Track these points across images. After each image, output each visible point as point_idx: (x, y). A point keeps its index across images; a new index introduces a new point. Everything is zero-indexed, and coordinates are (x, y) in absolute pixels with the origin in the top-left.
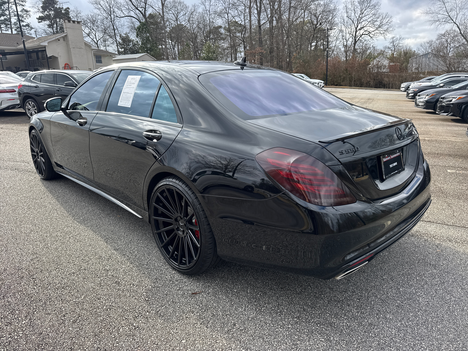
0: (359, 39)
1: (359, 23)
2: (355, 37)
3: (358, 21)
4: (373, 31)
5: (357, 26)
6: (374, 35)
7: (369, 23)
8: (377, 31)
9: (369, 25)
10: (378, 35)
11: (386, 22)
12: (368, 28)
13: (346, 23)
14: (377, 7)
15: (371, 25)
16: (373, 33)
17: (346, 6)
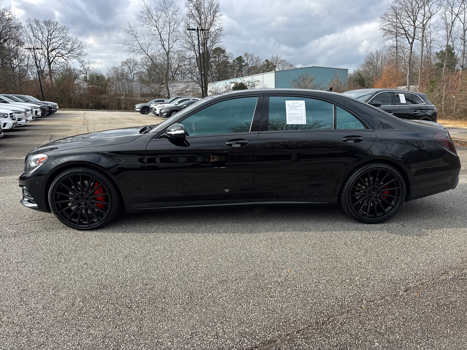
0: (52, 61)
1: (50, 44)
2: (48, 58)
3: (48, 42)
4: (66, 54)
5: (48, 47)
6: (68, 57)
7: (60, 46)
8: (70, 54)
9: (60, 47)
10: (72, 58)
11: (77, 46)
12: (60, 50)
13: (34, 43)
14: (65, 31)
15: (62, 48)
16: (66, 55)
17: (30, 25)
